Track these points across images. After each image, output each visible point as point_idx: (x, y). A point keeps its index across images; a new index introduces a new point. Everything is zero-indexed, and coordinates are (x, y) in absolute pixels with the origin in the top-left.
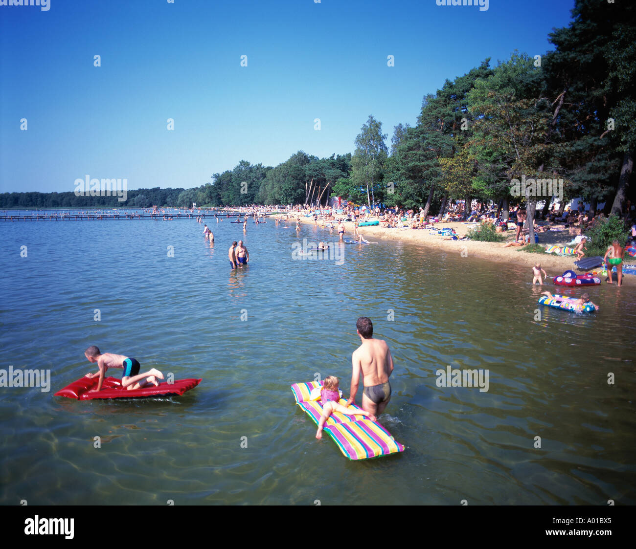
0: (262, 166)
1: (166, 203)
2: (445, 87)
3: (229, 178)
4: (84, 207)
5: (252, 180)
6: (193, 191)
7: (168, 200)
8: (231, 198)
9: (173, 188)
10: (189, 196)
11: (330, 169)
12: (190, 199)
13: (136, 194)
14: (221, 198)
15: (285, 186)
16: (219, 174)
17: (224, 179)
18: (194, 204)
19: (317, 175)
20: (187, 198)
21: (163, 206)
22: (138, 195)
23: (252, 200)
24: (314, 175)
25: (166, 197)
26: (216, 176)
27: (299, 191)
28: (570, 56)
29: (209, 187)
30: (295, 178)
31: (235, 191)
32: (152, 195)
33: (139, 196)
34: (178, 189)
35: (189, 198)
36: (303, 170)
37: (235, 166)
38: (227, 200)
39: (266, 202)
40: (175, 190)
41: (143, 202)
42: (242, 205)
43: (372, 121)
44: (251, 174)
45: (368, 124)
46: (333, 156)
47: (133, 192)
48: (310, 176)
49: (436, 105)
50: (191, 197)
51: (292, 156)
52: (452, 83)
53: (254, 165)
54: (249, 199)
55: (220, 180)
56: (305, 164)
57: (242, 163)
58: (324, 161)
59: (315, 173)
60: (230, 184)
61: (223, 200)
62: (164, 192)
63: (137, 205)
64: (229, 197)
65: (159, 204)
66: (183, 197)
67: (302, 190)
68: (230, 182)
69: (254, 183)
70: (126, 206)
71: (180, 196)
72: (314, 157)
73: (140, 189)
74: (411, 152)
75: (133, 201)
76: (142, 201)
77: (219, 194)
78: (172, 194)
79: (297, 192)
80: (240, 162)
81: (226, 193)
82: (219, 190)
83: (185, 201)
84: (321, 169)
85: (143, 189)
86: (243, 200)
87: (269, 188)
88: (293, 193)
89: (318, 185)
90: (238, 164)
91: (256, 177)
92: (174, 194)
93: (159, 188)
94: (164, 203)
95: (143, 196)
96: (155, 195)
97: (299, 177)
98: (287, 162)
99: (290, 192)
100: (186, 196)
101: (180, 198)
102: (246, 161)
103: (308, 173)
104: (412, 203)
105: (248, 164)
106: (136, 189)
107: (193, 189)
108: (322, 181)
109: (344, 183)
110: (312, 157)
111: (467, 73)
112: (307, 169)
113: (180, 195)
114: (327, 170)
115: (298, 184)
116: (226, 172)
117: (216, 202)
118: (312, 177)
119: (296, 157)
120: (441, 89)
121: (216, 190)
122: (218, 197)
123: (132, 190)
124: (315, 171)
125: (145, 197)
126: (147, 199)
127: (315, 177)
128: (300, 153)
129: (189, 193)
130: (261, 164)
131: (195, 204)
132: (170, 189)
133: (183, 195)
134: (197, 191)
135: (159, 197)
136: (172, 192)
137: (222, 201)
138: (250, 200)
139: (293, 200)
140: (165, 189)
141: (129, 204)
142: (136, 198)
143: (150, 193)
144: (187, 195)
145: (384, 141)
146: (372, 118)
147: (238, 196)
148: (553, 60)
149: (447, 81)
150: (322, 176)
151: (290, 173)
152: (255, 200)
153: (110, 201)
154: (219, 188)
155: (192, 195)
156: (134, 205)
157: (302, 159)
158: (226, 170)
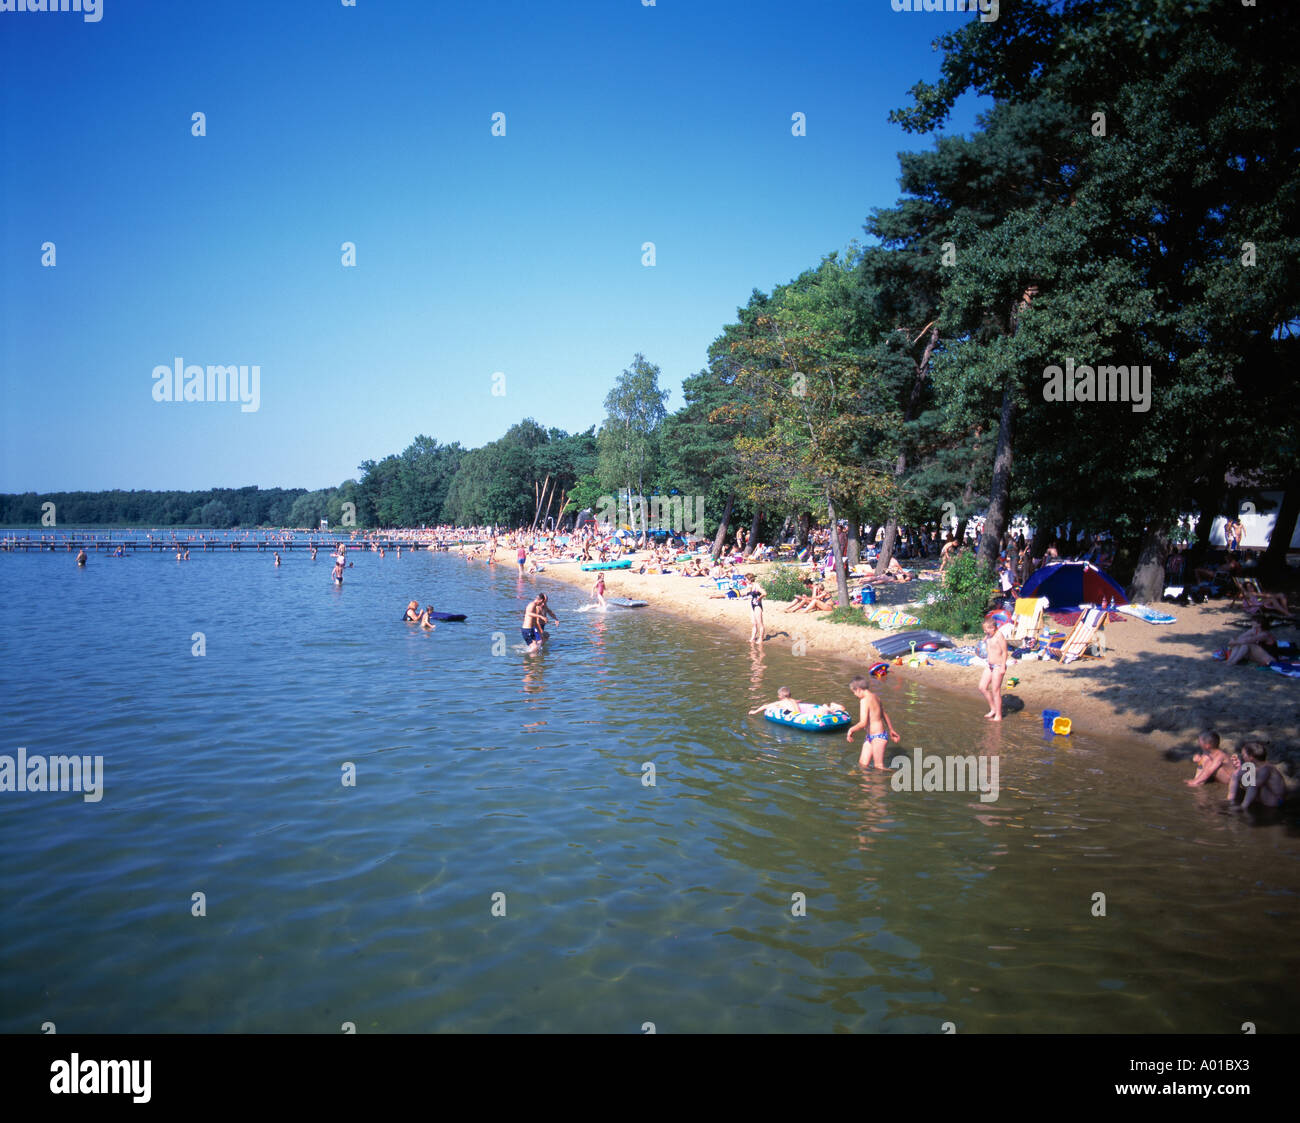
0: (460, 447)
1: (267, 518)
2: (751, 304)
3: (393, 469)
4: (92, 525)
5: (438, 476)
6: (322, 495)
7: (273, 512)
8: (395, 511)
9: (284, 488)
10: (313, 505)
11: (585, 455)
12: (316, 512)
13: (205, 498)
14: (375, 511)
15: (493, 488)
16: (373, 462)
17: (384, 473)
18: (323, 522)
19: (558, 467)
20: (311, 508)
21: (260, 525)
22: (209, 501)
23: (436, 515)
24: (550, 467)
25: (270, 506)
26: (368, 466)
27: (522, 499)
28: (898, 258)
29: (352, 489)
30: (514, 472)
31: (404, 497)
32: (241, 501)
33: (211, 504)
34: (294, 490)
35: (314, 508)
36: (530, 457)
37: (406, 447)
38: (386, 513)
39: (459, 521)
40: (288, 492)
41: (221, 517)
42: (416, 525)
43: (640, 363)
44: (438, 463)
45: (633, 371)
46: (592, 430)
47: (199, 497)
48: (543, 469)
49: (734, 336)
50: (318, 508)
51: (510, 428)
52: (766, 296)
53: (444, 446)
54: (430, 513)
55: (375, 473)
56: (537, 446)
57: (421, 440)
58: (573, 440)
59: (554, 464)
60: (395, 481)
61: (380, 514)
62: (265, 496)
63: (207, 522)
64: (390, 509)
65: (254, 520)
66: (301, 507)
67: (527, 496)
68: (396, 478)
69: (444, 481)
70: (183, 523)
71: (294, 505)
72: (558, 431)
73: (215, 490)
74: (683, 425)
75: (199, 513)
76: (217, 514)
77: (371, 503)
78: (280, 500)
79: (517, 499)
80: (417, 439)
81: (386, 500)
82: (374, 495)
83: (305, 515)
84: (565, 455)
85: (222, 490)
86: (419, 515)
87: (465, 493)
88: (509, 503)
89: (560, 487)
90: (412, 442)
91: (446, 470)
92: (285, 502)
93: (257, 487)
94: (263, 519)
95: (220, 503)
96: (245, 502)
97: (521, 471)
98: (500, 442)
99: (502, 500)
100: (307, 506)
101: (294, 509)
102: (428, 437)
103: (540, 462)
104: (710, 525)
105: (431, 442)
106: (208, 488)
107: (325, 490)
108: (568, 480)
109: (589, 484)
110: (554, 432)
111: (796, 279)
112: (539, 455)
113: (296, 503)
114: (578, 458)
115: (520, 484)
116: (389, 458)
117: (365, 518)
118: (548, 470)
119: (519, 431)
120: (744, 306)
121: (366, 493)
122: (369, 509)
123: (198, 492)
124: (552, 459)
125: (225, 506)
126: (230, 509)
127: (554, 470)
128: (527, 424)
129: (315, 501)
130: (459, 444)
131: (326, 522)
132: (278, 491)
133: (302, 501)
134: (330, 494)
135: (254, 506)
136: (282, 497)
137: (377, 517)
138: (432, 515)
139: (509, 517)
140: (268, 491)
141: (190, 519)
142: (205, 507)
143: (236, 498)
144: (311, 502)
145: (664, 402)
146: (642, 358)
147: (408, 507)
148: (873, 263)
149: (755, 291)
150: (567, 470)
151: (503, 462)
152: (442, 516)
153: (148, 513)
154: (371, 490)
155: (321, 504)
156: (200, 521)
157: (530, 435)
158: (390, 455)
